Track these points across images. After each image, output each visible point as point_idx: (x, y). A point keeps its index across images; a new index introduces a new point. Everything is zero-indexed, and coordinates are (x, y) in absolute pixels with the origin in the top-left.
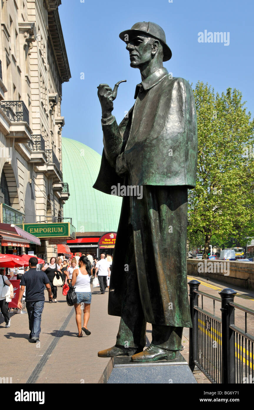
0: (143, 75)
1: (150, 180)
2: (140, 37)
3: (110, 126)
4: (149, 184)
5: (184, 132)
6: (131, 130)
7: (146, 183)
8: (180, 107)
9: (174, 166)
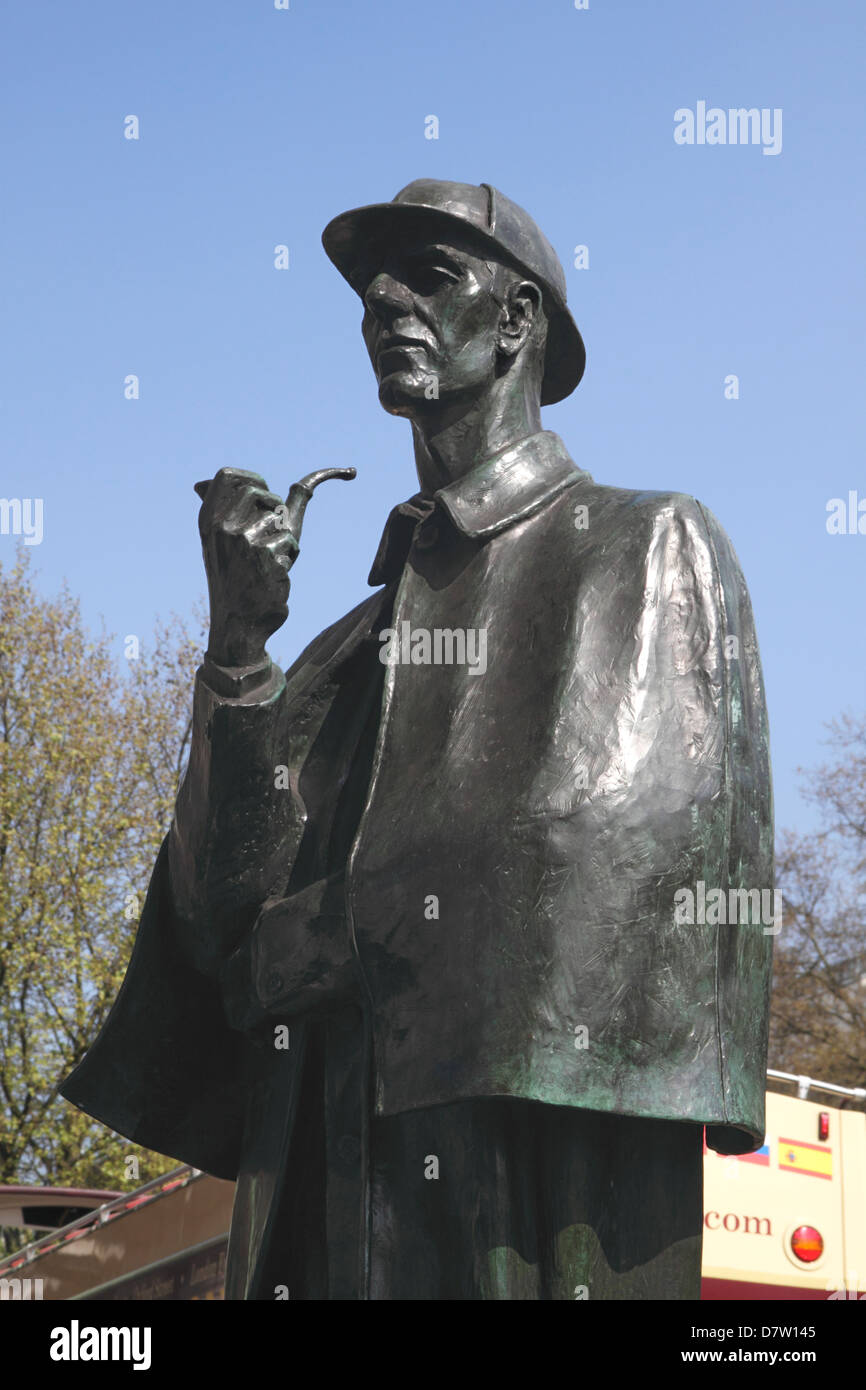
1: (527, 1070)
2: (450, 251)
3: (263, 711)
4: (521, 1094)
5: (722, 799)
6: (380, 754)
8: (693, 655)
9: (667, 995)
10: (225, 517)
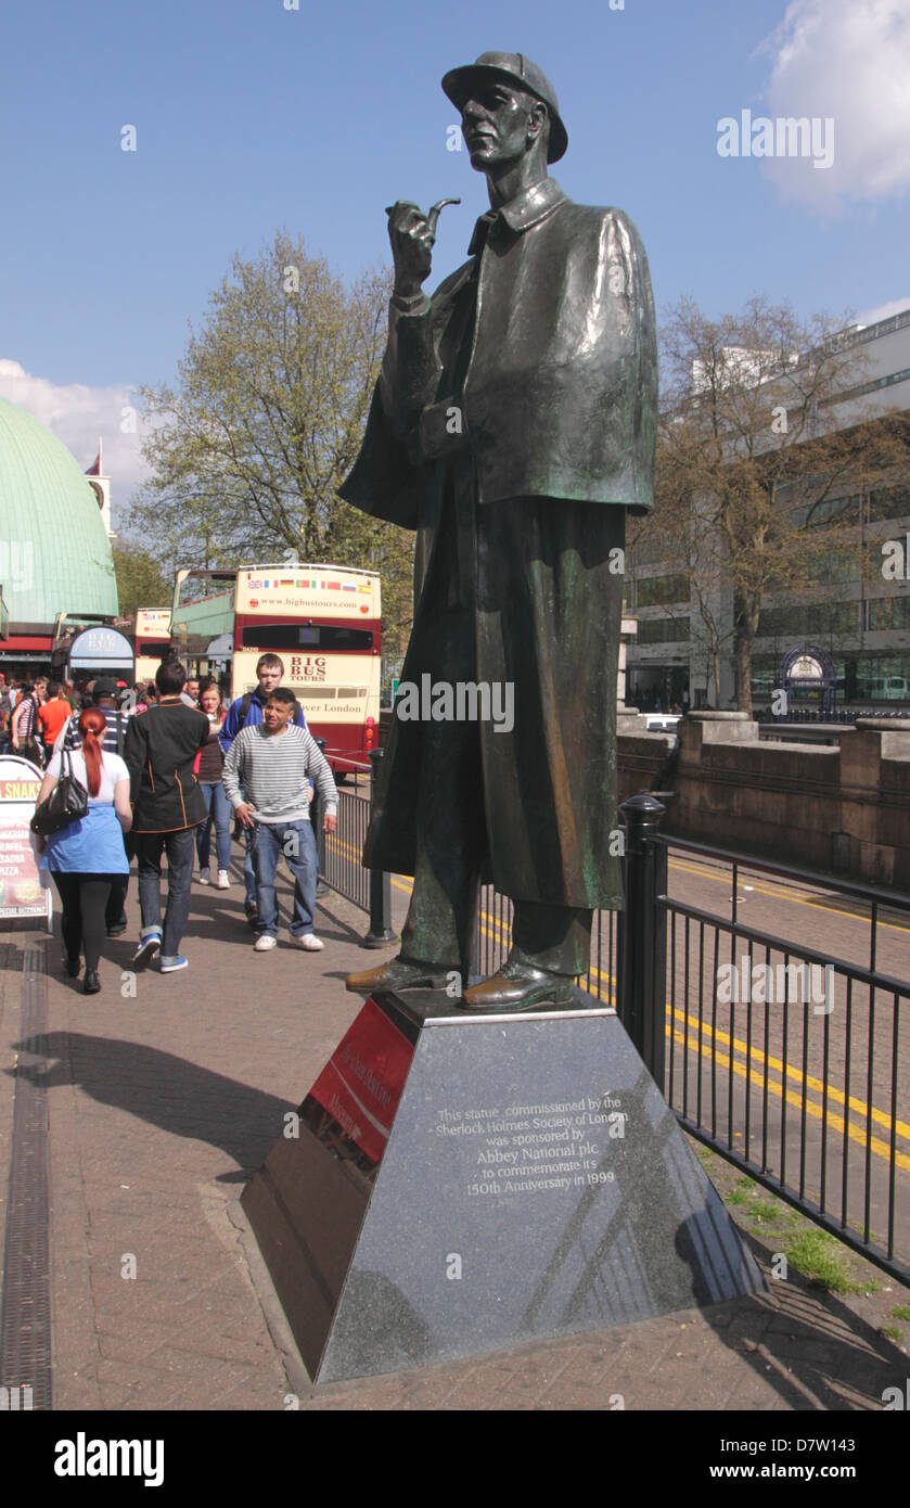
0: (501, 190)
1: (547, 483)
2: (503, 88)
3: (420, 319)
4: (545, 493)
5: (635, 355)
6: (476, 337)
7: (537, 491)
9: (610, 447)
10: (400, 225)
